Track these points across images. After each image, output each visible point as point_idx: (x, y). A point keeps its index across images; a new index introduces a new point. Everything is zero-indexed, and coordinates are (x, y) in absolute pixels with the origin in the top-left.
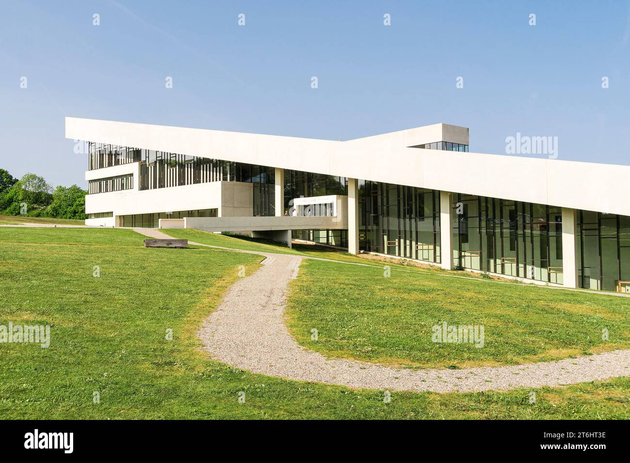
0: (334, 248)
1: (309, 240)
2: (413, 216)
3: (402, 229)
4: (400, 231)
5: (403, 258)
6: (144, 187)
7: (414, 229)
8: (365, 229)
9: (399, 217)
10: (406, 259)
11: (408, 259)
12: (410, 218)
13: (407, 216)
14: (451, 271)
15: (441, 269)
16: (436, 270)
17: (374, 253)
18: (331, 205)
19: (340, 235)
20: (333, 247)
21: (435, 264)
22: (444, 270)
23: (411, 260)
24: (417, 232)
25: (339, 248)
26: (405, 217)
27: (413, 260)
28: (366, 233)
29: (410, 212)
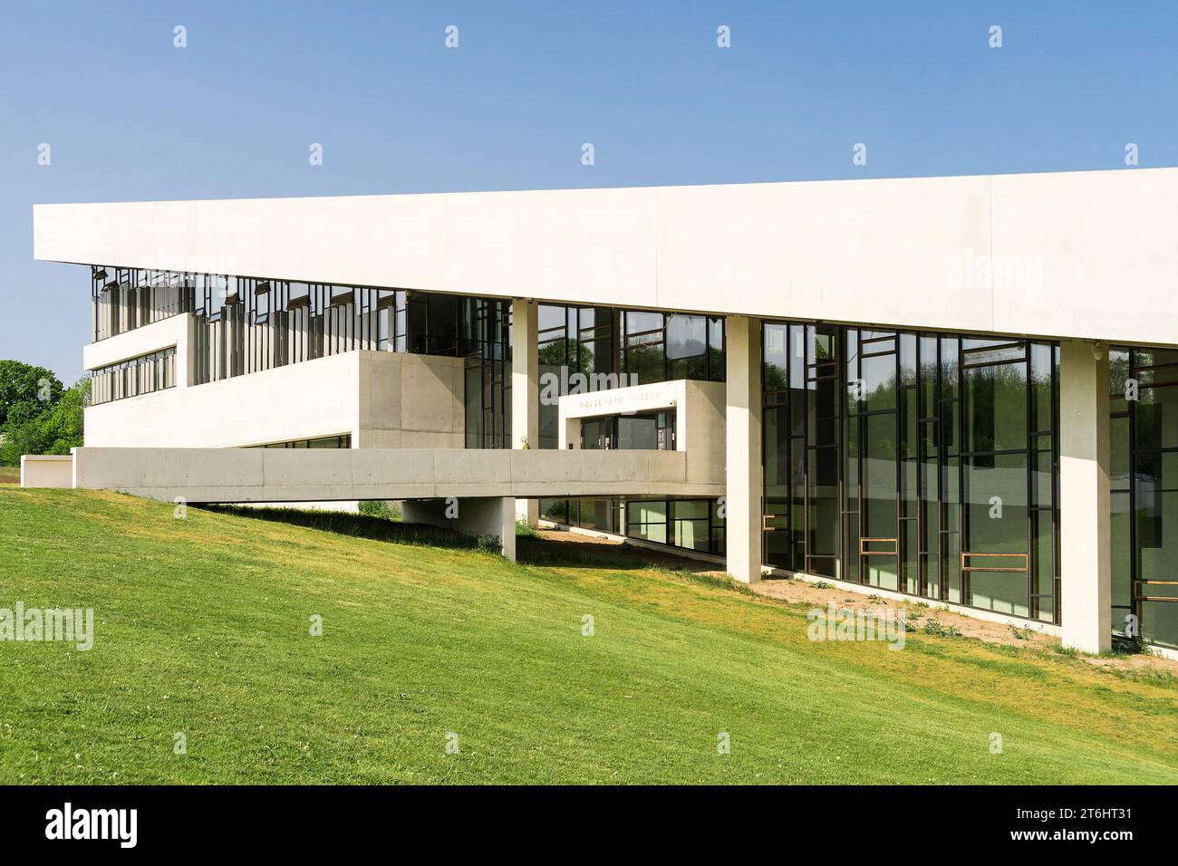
0: (686, 559)
1: (616, 530)
2: (954, 449)
3: (912, 495)
4: (904, 504)
5: (915, 600)
6: (200, 375)
7: (953, 497)
8: (786, 495)
9: (901, 457)
10: (924, 601)
11: (933, 605)
12: (943, 461)
13: (932, 450)
14: (1101, 662)
15: (1060, 650)
16: (1039, 654)
17: (816, 579)
18: (670, 414)
19: (707, 517)
20: (683, 554)
21: (1034, 625)
22: (1071, 654)
23: (943, 605)
24: (966, 508)
25: (705, 558)
26: (922, 458)
27: (953, 608)
28: (789, 510)
29: (943, 440)
